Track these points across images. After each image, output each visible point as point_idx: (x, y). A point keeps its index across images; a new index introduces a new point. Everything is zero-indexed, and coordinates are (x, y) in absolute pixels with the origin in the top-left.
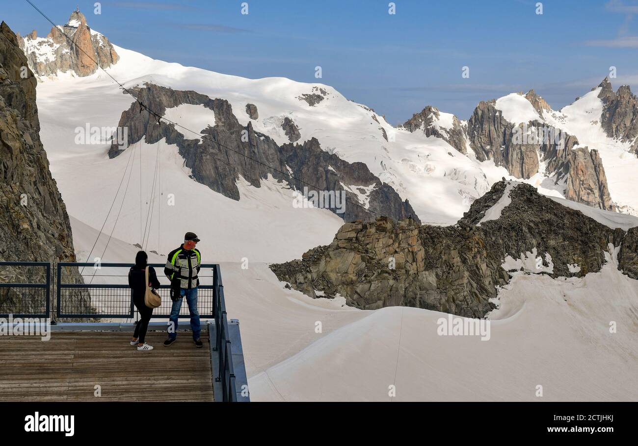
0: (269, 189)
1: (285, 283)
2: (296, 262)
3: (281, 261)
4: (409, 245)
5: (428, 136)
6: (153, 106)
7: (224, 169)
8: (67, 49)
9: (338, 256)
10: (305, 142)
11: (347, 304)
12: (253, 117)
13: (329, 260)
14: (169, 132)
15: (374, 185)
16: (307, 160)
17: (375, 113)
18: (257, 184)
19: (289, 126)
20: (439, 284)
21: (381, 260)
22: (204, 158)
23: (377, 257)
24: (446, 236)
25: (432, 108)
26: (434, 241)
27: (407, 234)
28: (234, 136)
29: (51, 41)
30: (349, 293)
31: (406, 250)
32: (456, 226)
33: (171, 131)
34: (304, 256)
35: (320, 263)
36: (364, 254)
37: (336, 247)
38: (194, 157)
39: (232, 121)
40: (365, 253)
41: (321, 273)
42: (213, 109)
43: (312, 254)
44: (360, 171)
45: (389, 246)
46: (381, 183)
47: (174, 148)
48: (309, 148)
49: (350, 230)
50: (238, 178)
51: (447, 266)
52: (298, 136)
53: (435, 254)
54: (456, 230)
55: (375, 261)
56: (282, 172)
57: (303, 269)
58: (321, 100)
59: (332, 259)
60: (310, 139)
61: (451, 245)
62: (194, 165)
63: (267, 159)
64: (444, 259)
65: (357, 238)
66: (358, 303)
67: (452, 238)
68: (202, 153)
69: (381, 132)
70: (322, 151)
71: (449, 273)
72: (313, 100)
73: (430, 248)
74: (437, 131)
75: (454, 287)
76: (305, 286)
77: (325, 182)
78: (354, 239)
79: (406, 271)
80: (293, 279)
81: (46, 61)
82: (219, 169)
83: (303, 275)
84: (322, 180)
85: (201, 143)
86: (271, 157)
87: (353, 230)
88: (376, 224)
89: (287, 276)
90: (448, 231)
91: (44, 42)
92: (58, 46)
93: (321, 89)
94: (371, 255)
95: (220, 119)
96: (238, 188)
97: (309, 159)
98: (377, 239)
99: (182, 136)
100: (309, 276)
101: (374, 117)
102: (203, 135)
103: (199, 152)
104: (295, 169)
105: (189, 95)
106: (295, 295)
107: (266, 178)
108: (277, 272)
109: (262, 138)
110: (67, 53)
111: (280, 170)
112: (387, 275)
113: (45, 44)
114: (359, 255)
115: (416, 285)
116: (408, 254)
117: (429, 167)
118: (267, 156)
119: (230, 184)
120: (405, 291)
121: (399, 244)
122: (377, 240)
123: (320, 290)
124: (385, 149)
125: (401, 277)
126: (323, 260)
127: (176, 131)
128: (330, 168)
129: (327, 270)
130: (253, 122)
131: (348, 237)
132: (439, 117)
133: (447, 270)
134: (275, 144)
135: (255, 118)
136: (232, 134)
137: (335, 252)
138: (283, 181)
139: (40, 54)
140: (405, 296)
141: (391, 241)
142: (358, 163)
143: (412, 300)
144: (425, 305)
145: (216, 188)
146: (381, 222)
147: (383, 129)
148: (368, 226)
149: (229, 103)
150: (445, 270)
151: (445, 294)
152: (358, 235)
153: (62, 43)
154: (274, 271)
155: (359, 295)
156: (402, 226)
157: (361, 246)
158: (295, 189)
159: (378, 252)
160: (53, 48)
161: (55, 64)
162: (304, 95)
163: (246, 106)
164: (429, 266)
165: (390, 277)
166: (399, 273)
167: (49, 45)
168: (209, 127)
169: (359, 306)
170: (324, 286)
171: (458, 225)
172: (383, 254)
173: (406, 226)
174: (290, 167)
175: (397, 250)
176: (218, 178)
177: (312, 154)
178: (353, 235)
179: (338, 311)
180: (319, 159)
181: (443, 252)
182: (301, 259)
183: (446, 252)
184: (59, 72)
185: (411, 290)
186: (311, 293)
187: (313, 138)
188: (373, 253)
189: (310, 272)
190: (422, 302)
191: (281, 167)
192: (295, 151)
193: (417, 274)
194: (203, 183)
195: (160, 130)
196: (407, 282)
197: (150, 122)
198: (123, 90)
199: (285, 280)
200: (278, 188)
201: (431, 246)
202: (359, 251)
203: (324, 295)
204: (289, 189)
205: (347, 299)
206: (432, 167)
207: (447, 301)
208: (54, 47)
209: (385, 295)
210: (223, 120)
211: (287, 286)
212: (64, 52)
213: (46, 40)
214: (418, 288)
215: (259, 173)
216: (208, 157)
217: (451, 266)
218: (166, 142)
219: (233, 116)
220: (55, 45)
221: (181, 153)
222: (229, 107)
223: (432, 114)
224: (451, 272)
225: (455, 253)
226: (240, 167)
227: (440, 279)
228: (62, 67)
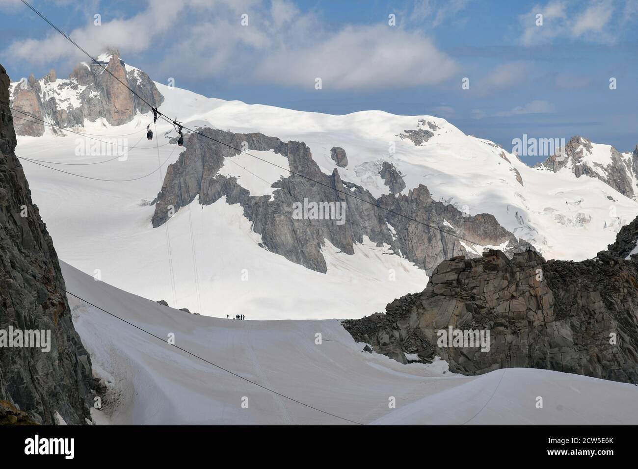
0: (366, 256)
1: (363, 345)
2: (377, 316)
3: (357, 316)
4: (530, 286)
5: (578, 175)
6: (207, 155)
7: (305, 232)
8: (95, 92)
9: (434, 306)
10: (410, 190)
11: (450, 370)
12: (340, 163)
13: (422, 312)
14: (230, 188)
15: (507, 243)
16: (414, 215)
17: (503, 150)
18: (349, 251)
19: (390, 173)
20: (577, 339)
21: (493, 308)
22: (277, 219)
23: (488, 305)
24: (582, 273)
25: (581, 139)
26: (565, 281)
27: (526, 273)
28: (315, 188)
29: (75, 82)
30: (452, 355)
31: (527, 294)
32: (595, 260)
33: (232, 187)
34: (389, 307)
35: (410, 317)
36: (469, 302)
37: (430, 294)
38: (264, 219)
39: (312, 169)
40: (470, 300)
41: (412, 330)
42: (286, 155)
43: (399, 304)
44: (487, 226)
45: (503, 289)
46: (516, 241)
47: (238, 209)
48: (416, 199)
49: (449, 270)
50: (323, 243)
51: (587, 314)
52: (402, 186)
53: (568, 298)
54: (595, 265)
55: (486, 310)
56: (381, 232)
57: (388, 325)
58: (431, 136)
59: (426, 311)
60: (417, 187)
61: (589, 284)
62: (264, 229)
63: (361, 216)
64: (581, 305)
65: (458, 281)
66: (464, 368)
67: (591, 276)
68: (274, 212)
69: (513, 173)
70: (433, 202)
71: (589, 323)
72: (418, 136)
73: (561, 291)
74: (589, 169)
75: (598, 343)
76: (391, 347)
77: (440, 243)
78: (455, 282)
79: (529, 322)
80: (374, 339)
81: (68, 108)
82: (298, 233)
83: (388, 333)
84: (436, 240)
85: (272, 199)
86: (366, 213)
87: (452, 270)
88: (484, 261)
89: (366, 335)
90: (584, 266)
91: (66, 84)
92: (84, 88)
93: (429, 123)
94: (479, 303)
95: (296, 168)
96: (324, 256)
97: (416, 213)
98: (486, 280)
99: (246, 192)
100: (396, 334)
101: (502, 155)
102: (276, 189)
103: (270, 212)
104: (399, 228)
105: (254, 139)
106: (379, 361)
107: (361, 241)
108: (352, 330)
109: (353, 189)
110: (96, 96)
111: (379, 230)
112: (502, 328)
113: (67, 87)
114: (463, 303)
115: (543, 341)
116: (530, 299)
117: (581, 217)
118: (361, 212)
119: (314, 251)
120: (529, 349)
121: (517, 286)
122: (486, 282)
123: (412, 352)
124: (520, 196)
125: (523, 330)
126: (415, 313)
127: (239, 186)
128: (446, 223)
129: (420, 326)
130: (341, 170)
131: (446, 279)
132: (592, 150)
133: (587, 319)
134: (370, 196)
135: (344, 165)
136: (312, 185)
137: (429, 301)
138: (384, 244)
139: (60, 100)
140: (530, 357)
141: (506, 283)
142: (483, 215)
143: (541, 361)
144: (557, 367)
145: (295, 258)
146: (491, 258)
147: (515, 169)
148: (473, 264)
149: (307, 146)
150: (583, 319)
151: (585, 351)
152: (460, 276)
153: (89, 84)
154: (348, 329)
155: (467, 357)
156: (520, 262)
157: (465, 291)
158: (401, 254)
159: (488, 299)
160: (77, 91)
161: (81, 111)
162: (406, 132)
163: (331, 150)
164: (561, 314)
165: (508, 331)
166: (519, 325)
167: (72, 88)
168: (282, 179)
169: (466, 372)
170: (417, 346)
171: (598, 258)
172: (495, 301)
173: (524, 261)
174: (393, 225)
175: (515, 294)
176: (296, 245)
177: (421, 206)
178: (453, 276)
179: (438, 378)
180: (430, 212)
181: (579, 296)
182: (385, 312)
183: (582, 295)
184: (86, 122)
185: (537, 347)
186: (400, 357)
187: (421, 185)
188: (481, 300)
189: (398, 329)
190: (554, 363)
191: (381, 227)
192: (398, 203)
193: (544, 326)
194: (277, 252)
195: (218, 187)
196: (531, 337)
197: (204, 177)
198: (168, 140)
199: (363, 340)
200: (378, 254)
201: (562, 288)
202: (463, 298)
203: (417, 359)
204: (392, 254)
205: (450, 363)
206: (587, 217)
207: (590, 361)
208: (79, 89)
209: (502, 355)
210: (300, 168)
211: (367, 349)
212: (91, 95)
213: (68, 81)
214: (546, 344)
215: (352, 235)
216: (282, 217)
217: (591, 314)
218: (227, 202)
219: (313, 162)
220: (80, 87)
221: (246, 215)
222: (307, 151)
223: (581, 146)
224: (592, 321)
225: (595, 296)
226: (325, 229)
227: (577, 332)
228: (90, 115)
